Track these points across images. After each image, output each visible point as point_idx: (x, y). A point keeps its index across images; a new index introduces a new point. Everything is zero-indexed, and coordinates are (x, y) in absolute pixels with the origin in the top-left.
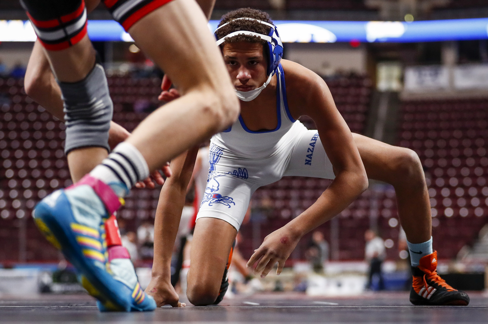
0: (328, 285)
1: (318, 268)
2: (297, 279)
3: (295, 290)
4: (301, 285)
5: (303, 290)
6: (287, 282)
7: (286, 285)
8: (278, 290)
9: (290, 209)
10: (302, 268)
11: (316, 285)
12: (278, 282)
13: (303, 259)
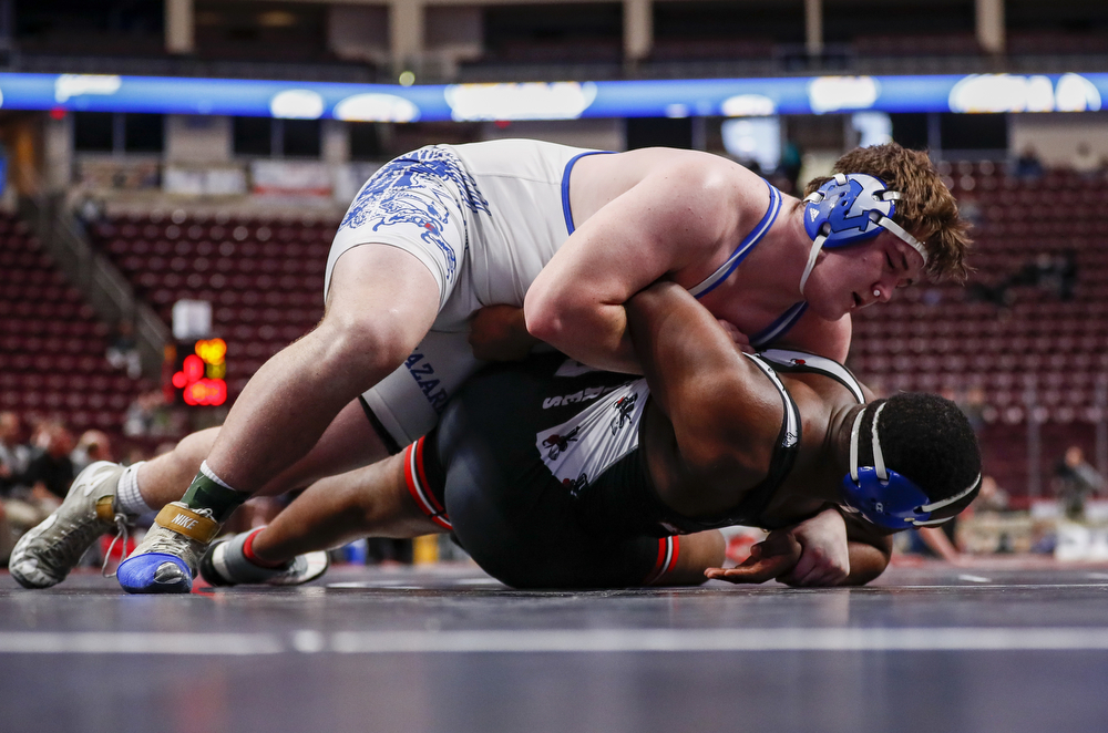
0: (1092, 541)
1: (1075, 512)
2: (1037, 530)
3: (1032, 551)
4: (1044, 541)
5: (1050, 551)
6: (1020, 537)
7: (1015, 543)
8: (1003, 550)
9: (1023, 407)
10: (1045, 511)
11: (1071, 542)
12: (1004, 537)
13: (1046, 494)
